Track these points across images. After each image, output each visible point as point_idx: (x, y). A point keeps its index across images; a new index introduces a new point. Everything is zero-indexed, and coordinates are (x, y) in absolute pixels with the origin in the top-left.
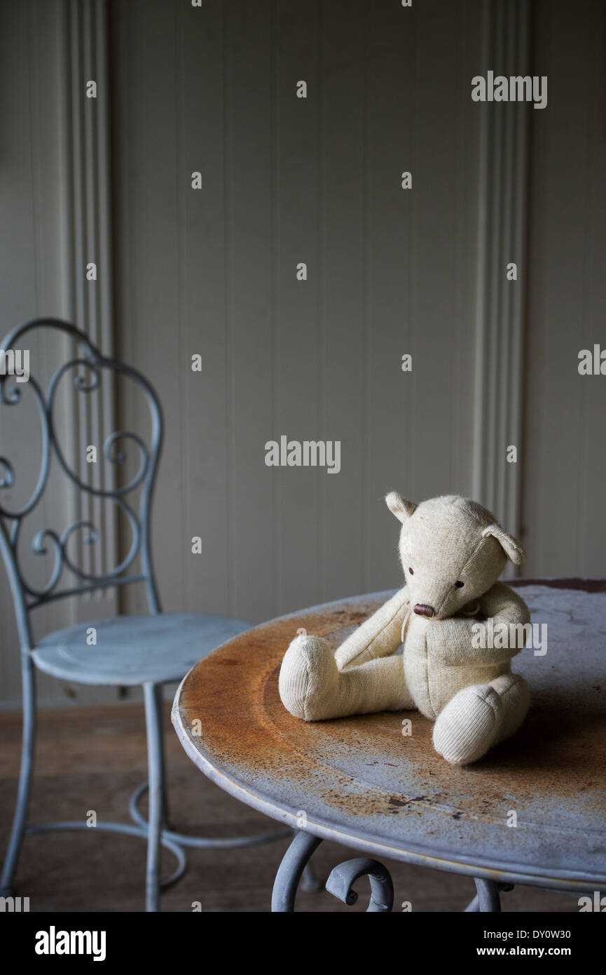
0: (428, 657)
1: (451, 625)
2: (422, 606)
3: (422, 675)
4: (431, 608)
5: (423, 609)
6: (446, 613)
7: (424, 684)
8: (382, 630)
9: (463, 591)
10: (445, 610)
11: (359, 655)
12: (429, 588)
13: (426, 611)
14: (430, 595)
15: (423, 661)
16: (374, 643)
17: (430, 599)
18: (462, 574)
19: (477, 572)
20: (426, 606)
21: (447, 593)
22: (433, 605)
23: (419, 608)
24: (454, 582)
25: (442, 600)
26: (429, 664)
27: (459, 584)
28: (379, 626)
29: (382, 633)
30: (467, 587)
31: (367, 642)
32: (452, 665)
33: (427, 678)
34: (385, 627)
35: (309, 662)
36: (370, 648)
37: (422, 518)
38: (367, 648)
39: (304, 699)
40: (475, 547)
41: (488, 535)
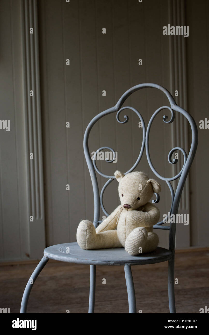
0: (126, 225)
1: (135, 212)
2: (126, 205)
3: (124, 232)
4: (130, 205)
5: (127, 206)
6: (134, 207)
7: (124, 234)
8: (111, 221)
9: (140, 201)
10: (134, 206)
11: (103, 229)
12: (129, 199)
13: (127, 207)
14: (129, 201)
15: (124, 227)
16: (108, 226)
17: (129, 203)
18: (140, 195)
19: (145, 194)
20: (128, 205)
21: (135, 201)
22: (130, 204)
23: (125, 206)
24: (137, 198)
25: (133, 203)
26: (126, 227)
27: (139, 199)
28: (110, 220)
29: (111, 222)
30: (141, 200)
31: (106, 225)
32: (135, 225)
33: (125, 232)
34: (112, 220)
35: (87, 227)
36: (107, 227)
37: (127, 177)
38: (106, 227)
39: (86, 240)
40: (145, 186)
41: (149, 182)
